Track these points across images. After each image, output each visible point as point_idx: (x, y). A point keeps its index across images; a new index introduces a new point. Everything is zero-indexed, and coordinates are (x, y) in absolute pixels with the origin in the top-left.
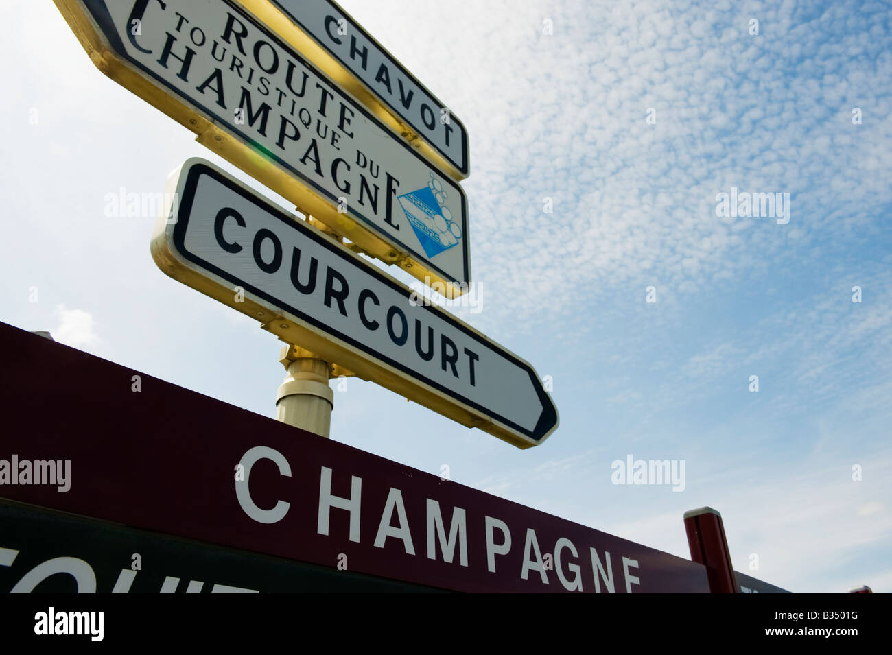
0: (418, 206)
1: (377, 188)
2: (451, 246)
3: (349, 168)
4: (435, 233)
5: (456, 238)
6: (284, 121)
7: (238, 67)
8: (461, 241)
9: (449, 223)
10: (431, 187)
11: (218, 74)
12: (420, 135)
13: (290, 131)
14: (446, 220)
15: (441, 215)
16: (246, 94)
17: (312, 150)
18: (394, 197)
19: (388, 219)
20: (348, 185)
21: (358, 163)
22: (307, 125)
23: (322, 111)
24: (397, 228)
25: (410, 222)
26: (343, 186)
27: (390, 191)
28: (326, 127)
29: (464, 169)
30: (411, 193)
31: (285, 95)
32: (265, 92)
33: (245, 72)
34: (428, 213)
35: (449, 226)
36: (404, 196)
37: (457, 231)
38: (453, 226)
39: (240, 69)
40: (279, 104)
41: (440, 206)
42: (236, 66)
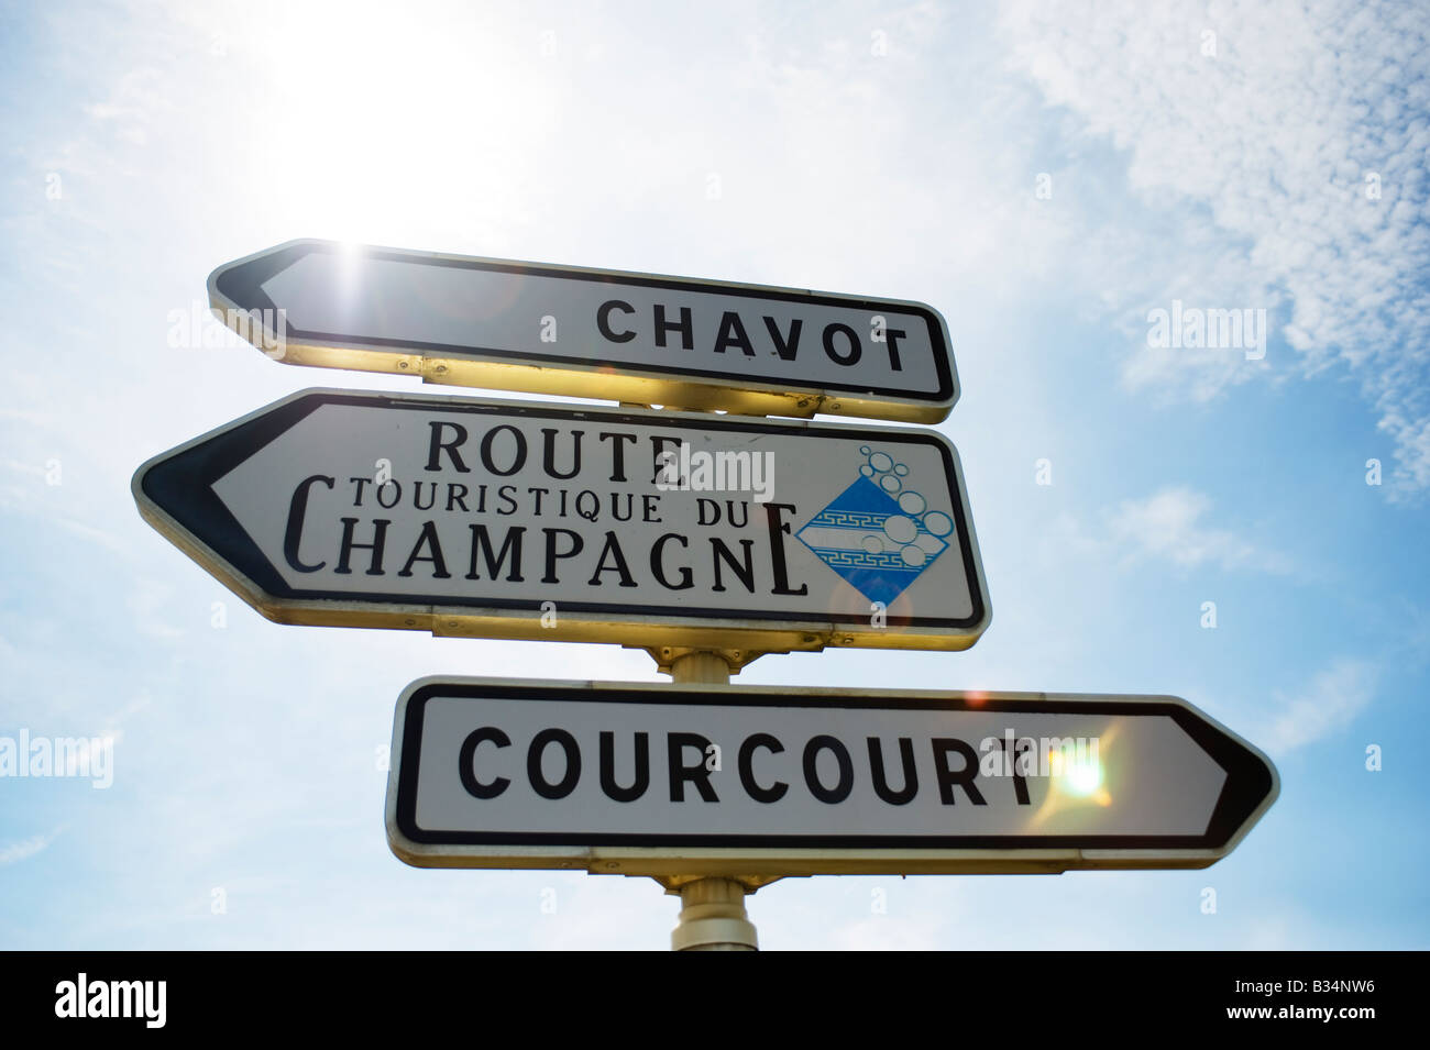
0: (847, 525)
1: (747, 544)
2: (931, 560)
3: (684, 541)
4: (890, 555)
5: (940, 537)
6: (551, 534)
7: (459, 499)
8: (954, 540)
9: (920, 518)
10: (867, 471)
11: (429, 531)
12: (827, 392)
13: (564, 544)
14: (912, 516)
15: (902, 513)
16: (480, 532)
17: (610, 552)
18: (788, 540)
19: (781, 587)
20: (687, 572)
21: (702, 522)
22: (592, 517)
23: (618, 475)
24: (803, 591)
25: (830, 564)
26: (678, 579)
27: (777, 530)
28: (630, 496)
29: (947, 389)
30: (824, 511)
31: (546, 491)
32: (509, 507)
33: (472, 500)
34: (872, 526)
35: (922, 524)
36: (807, 526)
37: (942, 523)
38: (930, 521)
39: (464, 499)
40: (538, 513)
41: (894, 497)
42: (456, 498)
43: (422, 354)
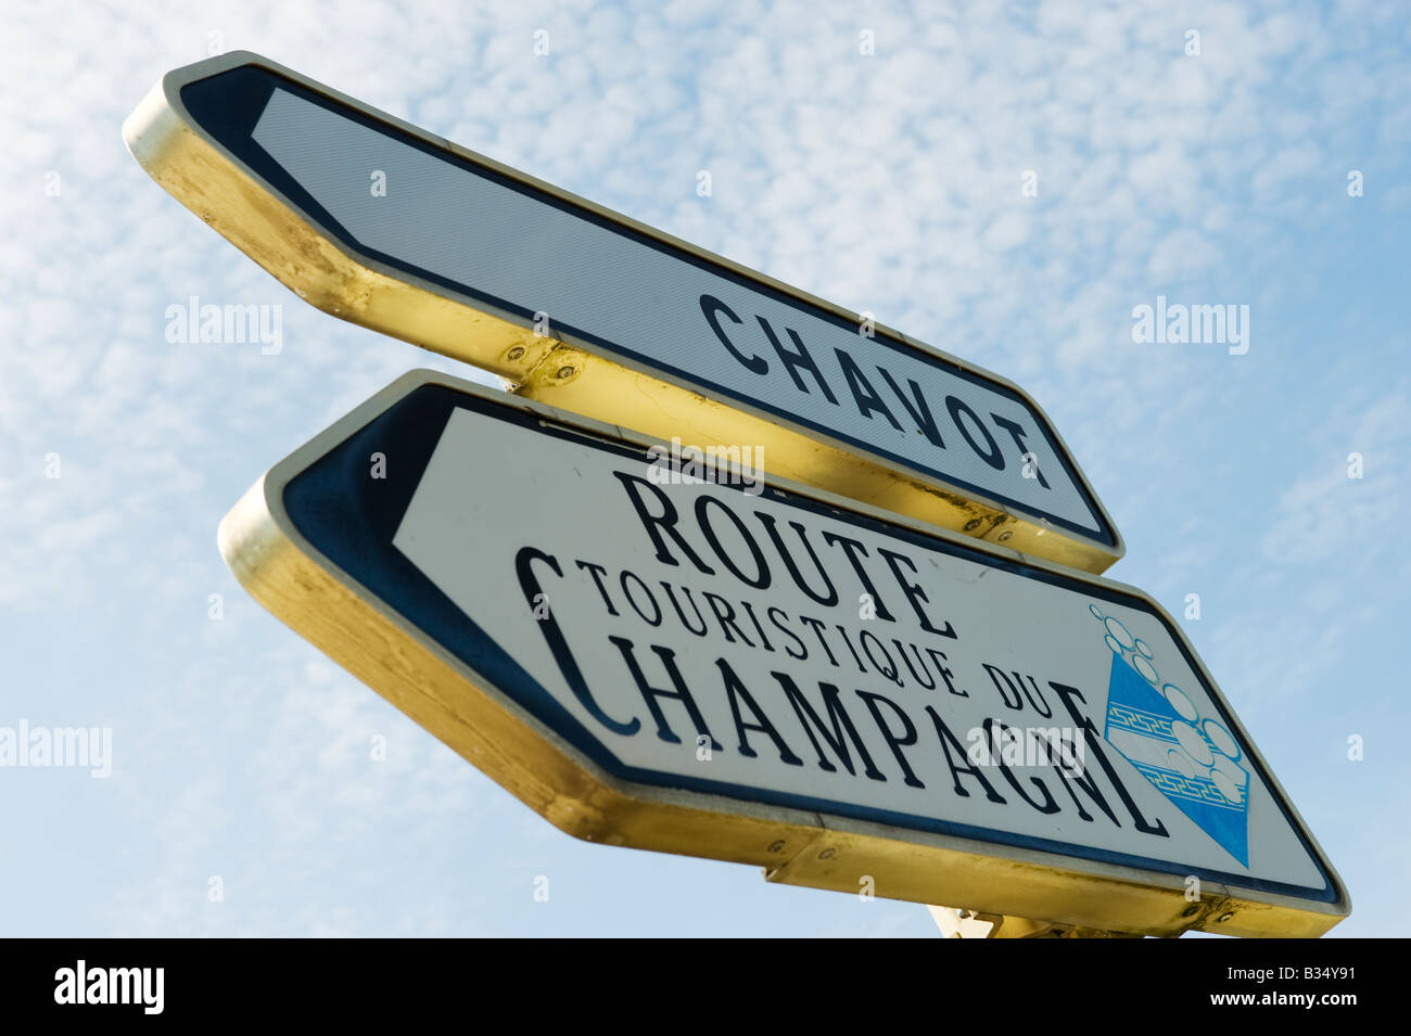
0: (1139, 729)
2: (1245, 795)
4: (1206, 783)
5: (1234, 761)
6: (869, 702)
7: (731, 621)
9: (1201, 727)
10: (1116, 648)
11: (729, 675)
13: (893, 722)
14: (1193, 724)
16: (789, 687)
17: (948, 741)
18: (1104, 746)
19: (1139, 820)
20: (1042, 785)
21: (1008, 704)
22: (895, 678)
23: (882, 610)
25: (1157, 786)
26: (1039, 796)
27: (1087, 730)
28: (914, 648)
29: (1107, 529)
30: (1110, 703)
31: (822, 625)
32: (800, 648)
34: (1165, 735)
35: (1208, 738)
36: (1108, 723)
38: (1211, 728)
39: (736, 623)
40: (833, 661)
41: (1159, 689)
42: (726, 620)
43: (559, 338)
